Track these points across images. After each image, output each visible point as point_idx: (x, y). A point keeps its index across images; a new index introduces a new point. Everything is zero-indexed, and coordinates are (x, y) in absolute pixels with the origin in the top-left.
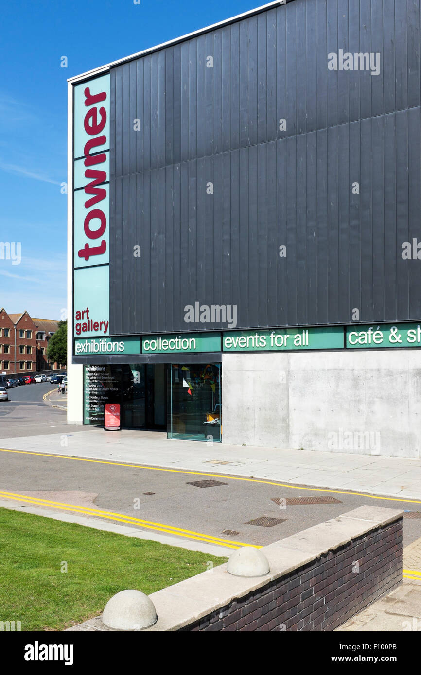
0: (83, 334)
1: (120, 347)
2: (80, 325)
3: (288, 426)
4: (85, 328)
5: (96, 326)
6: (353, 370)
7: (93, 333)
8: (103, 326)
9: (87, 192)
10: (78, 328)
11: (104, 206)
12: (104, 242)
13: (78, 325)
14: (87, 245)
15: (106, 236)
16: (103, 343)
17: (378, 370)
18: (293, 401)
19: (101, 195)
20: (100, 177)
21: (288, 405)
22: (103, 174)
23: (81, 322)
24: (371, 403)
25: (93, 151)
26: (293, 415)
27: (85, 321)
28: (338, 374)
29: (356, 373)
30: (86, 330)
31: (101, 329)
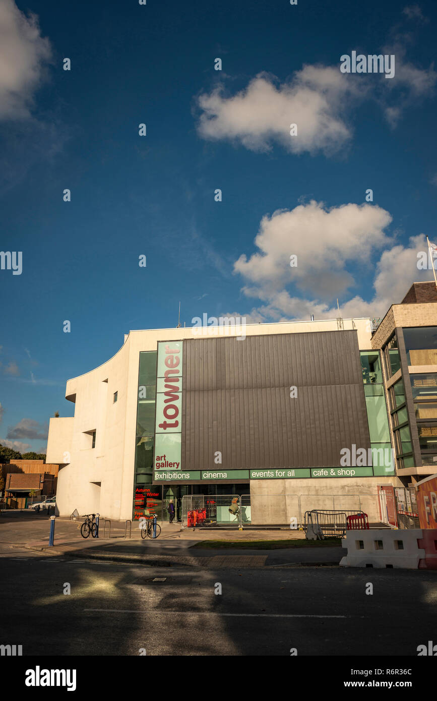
0: (161, 469)
1: (187, 476)
2: (159, 464)
3: (286, 513)
4: (163, 465)
5: (171, 465)
6: (315, 487)
7: (169, 468)
8: (175, 464)
9: (165, 395)
10: (158, 465)
11: (178, 403)
12: (177, 422)
13: (157, 463)
14: (165, 422)
15: (179, 418)
16: (175, 474)
17: (326, 486)
18: (288, 501)
19: (176, 398)
20: (176, 389)
21: (286, 503)
22: (178, 388)
23: (160, 462)
24: (324, 501)
25: (170, 375)
26: (288, 508)
27: (163, 461)
28: (308, 488)
29: (317, 488)
30: (163, 466)
31: (174, 466)
